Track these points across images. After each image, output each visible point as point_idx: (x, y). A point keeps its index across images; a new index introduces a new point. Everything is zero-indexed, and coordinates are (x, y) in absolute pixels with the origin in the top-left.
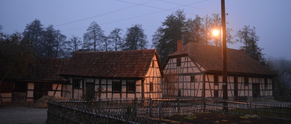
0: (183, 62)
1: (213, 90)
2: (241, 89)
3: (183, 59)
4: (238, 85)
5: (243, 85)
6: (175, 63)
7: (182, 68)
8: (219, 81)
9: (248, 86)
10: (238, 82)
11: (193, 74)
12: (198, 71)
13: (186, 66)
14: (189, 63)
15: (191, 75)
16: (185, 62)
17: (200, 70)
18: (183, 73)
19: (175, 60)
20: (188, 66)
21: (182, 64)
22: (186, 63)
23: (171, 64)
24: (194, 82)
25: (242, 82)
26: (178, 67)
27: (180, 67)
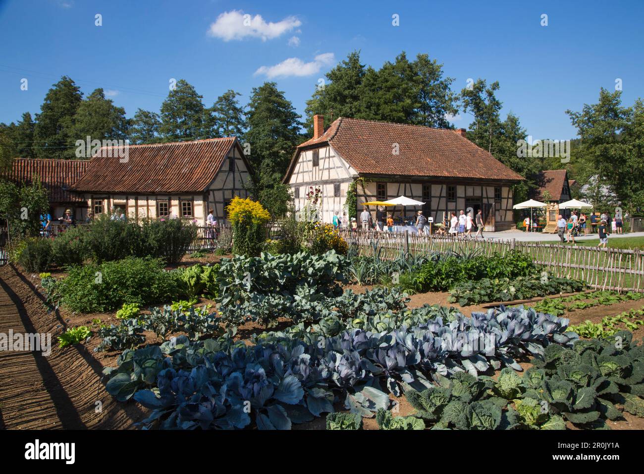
0: (322, 159)
1: (374, 210)
2: (439, 208)
3: (322, 152)
4: (431, 201)
5: (443, 200)
6: (309, 161)
7: (321, 170)
8: (388, 194)
9: (456, 202)
10: (433, 194)
11: (339, 182)
12: (346, 176)
13: (326, 166)
14: (331, 159)
15: (335, 182)
16: (326, 158)
17: (349, 173)
18: (323, 179)
19: (309, 154)
20: (331, 167)
21: (321, 162)
22: (327, 160)
23: (303, 162)
24: (339, 196)
25: (442, 195)
26: (314, 168)
27: (317, 167)
